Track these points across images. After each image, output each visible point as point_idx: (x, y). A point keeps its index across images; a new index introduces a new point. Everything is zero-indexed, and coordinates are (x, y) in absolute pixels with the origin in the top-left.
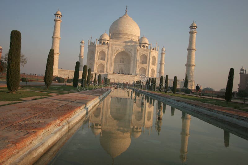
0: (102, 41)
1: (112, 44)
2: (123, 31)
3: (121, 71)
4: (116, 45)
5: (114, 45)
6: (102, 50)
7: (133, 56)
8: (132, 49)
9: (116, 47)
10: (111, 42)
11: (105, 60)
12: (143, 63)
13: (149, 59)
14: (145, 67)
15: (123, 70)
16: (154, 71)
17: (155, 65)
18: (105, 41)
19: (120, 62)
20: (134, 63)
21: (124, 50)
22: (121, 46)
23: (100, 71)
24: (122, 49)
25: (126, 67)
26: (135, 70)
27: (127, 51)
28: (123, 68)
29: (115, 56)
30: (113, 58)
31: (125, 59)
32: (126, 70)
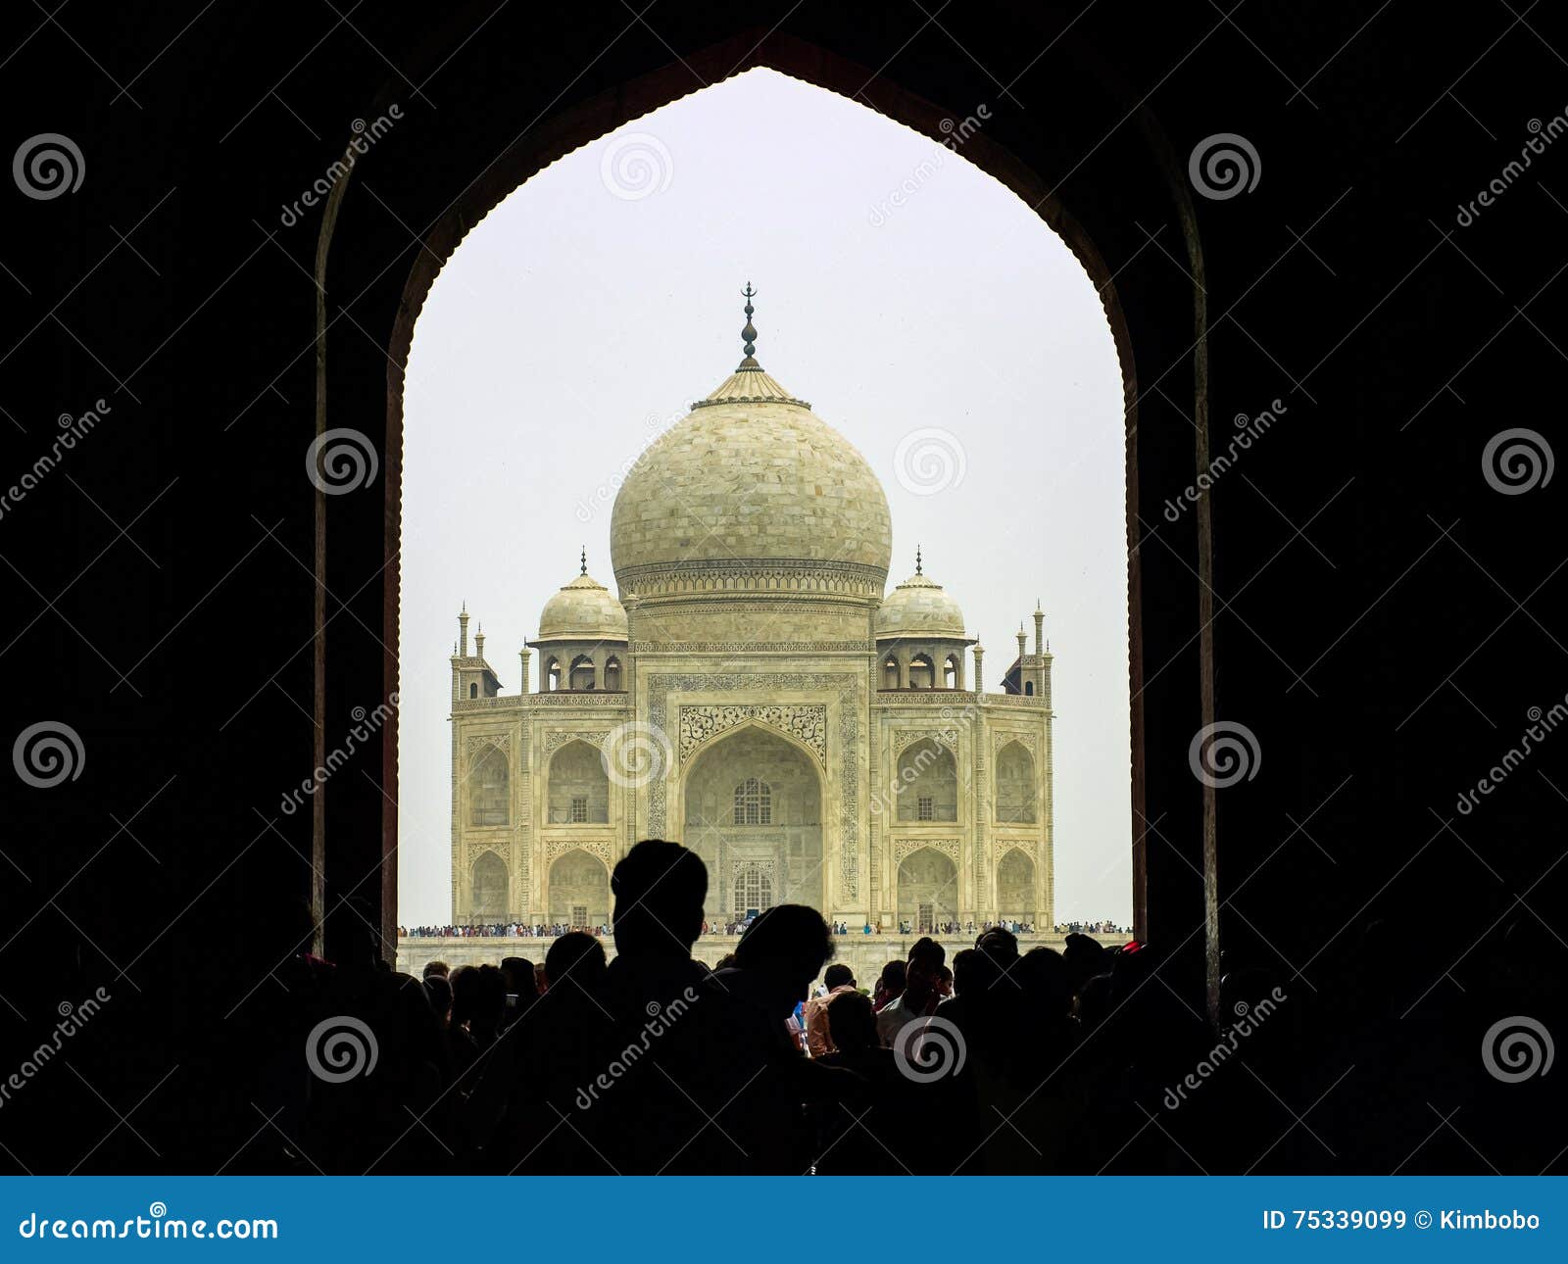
0: (566, 658)
1: (655, 682)
2: (740, 539)
3: (753, 895)
4: (688, 686)
5: (671, 687)
6: (574, 737)
7: (834, 764)
8: (823, 708)
9: (690, 698)
10: (646, 668)
11: (604, 817)
12: (925, 811)
13: (978, 772)
14: (945, 850)
15: (766, 885)
16: (1029, 865)
17: (1033, 820)
18: (589, 654)
19: (739, 821)
20: (845, 821)
21: (760, 721)
22: (728, 686)
23: (570, 911)
24: (741, 715)
25: (788, 858)
26: (863, 881)
27: (785, 728)
28: (763, 865)
29: (684, 775)
30: (669, 797)
31: (776, 786)
32: (788, 886)
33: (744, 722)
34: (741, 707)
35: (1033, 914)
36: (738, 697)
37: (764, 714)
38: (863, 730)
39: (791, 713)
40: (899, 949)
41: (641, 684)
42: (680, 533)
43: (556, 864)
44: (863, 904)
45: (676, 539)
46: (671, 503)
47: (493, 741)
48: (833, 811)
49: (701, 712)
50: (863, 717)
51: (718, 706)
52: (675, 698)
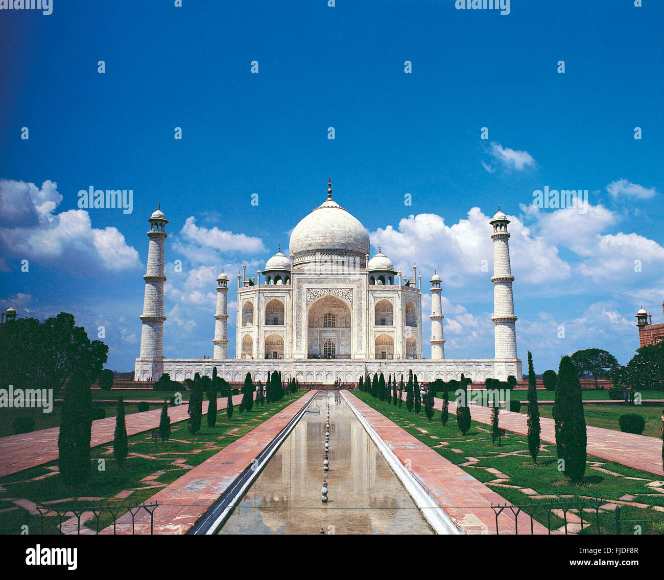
0: (273, 276)
1: (299, 281)
2: (327, 243)
3: (330, 349)
4: (310, 282)
5: (304, 282)
6: (274, 298)
7: (355, 307)
8: (352, 289)
9: (310, 286)
10: (297, 277)
11: (283, 323)
12: (383, 322)
13: (400, 310)
14: (390, 334)
16: (415, 340)
17: (416, 326)
18: (280, 275)
20: (358, 325)
21: (332, 294)
22: (322, 283)
23: (272, 353)
24: (326, 291)
25: (340, 338)
26: (364, 344)
27: (340, 296)
28: (333, 340)
29: (308, 310)
30: (303, 316)
31: (337, 315)
32: (340, 346)
33: (327, 294)
34: (326, 289)
35: (416, 355)
36: (325, 286)
37: (333, 291)
38: (364, 297)
39: (342, 291)
40: (379, 364)
41: (295, 282)
42: (309, 242)
43: (267, 338)
44: (364, 351)
45: (308, 244)
46: (306, 234)
47: (249, 300)
48: (354, 323)
49: (314, 290)
50: (364, 292)
51: (319, 289)
52: (305, 286)
